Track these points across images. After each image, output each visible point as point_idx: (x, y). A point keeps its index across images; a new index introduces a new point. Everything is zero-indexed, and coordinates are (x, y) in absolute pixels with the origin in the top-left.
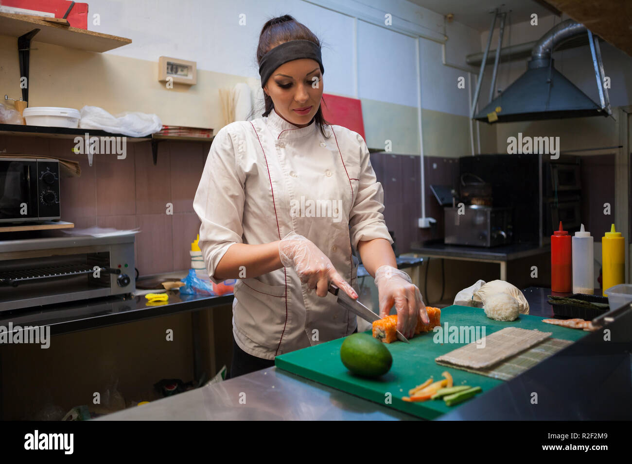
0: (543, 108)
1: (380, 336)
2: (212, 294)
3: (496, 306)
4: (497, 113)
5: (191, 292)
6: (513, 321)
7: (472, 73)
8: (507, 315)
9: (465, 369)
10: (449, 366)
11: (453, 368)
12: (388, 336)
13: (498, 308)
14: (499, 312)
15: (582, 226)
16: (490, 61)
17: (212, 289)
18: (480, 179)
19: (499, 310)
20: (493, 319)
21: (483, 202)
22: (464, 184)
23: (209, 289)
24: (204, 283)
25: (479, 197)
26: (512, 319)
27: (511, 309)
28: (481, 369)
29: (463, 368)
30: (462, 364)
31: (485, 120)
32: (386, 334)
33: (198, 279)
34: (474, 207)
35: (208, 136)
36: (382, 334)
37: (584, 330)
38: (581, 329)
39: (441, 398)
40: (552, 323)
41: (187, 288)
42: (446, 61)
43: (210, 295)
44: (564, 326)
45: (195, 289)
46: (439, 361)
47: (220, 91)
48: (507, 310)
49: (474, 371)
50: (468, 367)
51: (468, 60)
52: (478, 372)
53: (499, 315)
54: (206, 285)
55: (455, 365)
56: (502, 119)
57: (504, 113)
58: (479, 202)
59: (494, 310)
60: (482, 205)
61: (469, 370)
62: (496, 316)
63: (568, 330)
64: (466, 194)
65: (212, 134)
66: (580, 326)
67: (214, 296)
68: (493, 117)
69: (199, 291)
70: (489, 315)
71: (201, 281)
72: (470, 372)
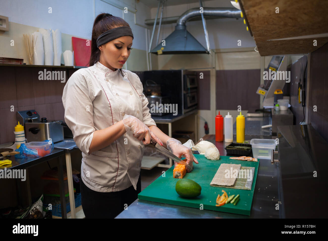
0: (182, 49)
1: (177, 176)
2: (37, 156)
3: (212, 154)
4: (162, 50)
5: (23, 157)
6: (219, 160)
7: (148, 29)
8: (217, 157)
9: (225, 187)
10: (217, 186)
11: (219, 187)
12: (182, 175)
13: (213, 155)
14: (213, 157)
15: (228, 113)
16: (158, 24)
17: (37, 154)
18: (154, 82)
19: (213, 156)
20: (210, 160)
21: (157, 94)
22: (148, 85)
23: (35, 154)
24: (32, 151)
25: (155, 92)
26: (218, 159)
27: (218, 155)
28: (232, 186)
29: (223, 187)
30: (223, 185)
31: (156, 53)
32: (181, 174)
33: (28, 149)
34: (153, 96)
35: (21, 63)
36: (179, 175)
37: (248, 161)
38: (246, 160)
39: (229, 202)
40: (234, 159)
41: (21, 155)
42: (136, 23)
43: (36, 157)
44: (239, 160)
45: (26, 155)
46: (212, 185)
47: (24, 35)
48: (216, 155)
49: (229, 187)
50: (226, 186)
51: (146, 22)
52: (230, 187)
53: (213, 158)
54: (33, 152)
55: (220, 186)
56: (164, 53)
57: (165, 51)
58: (155, 94)
59: (211, 156)
60: (156, 95)
61: (226, 187)
62: (212, 158)
63: (241, 161)
64: (149, 90)
65: (23, 62)
66: (246, 159)
67: (39, 157)
68: (160, 52)
69: (29, 155)
70: (209, 158)
71: (29, 150)
72: (227, 188)
